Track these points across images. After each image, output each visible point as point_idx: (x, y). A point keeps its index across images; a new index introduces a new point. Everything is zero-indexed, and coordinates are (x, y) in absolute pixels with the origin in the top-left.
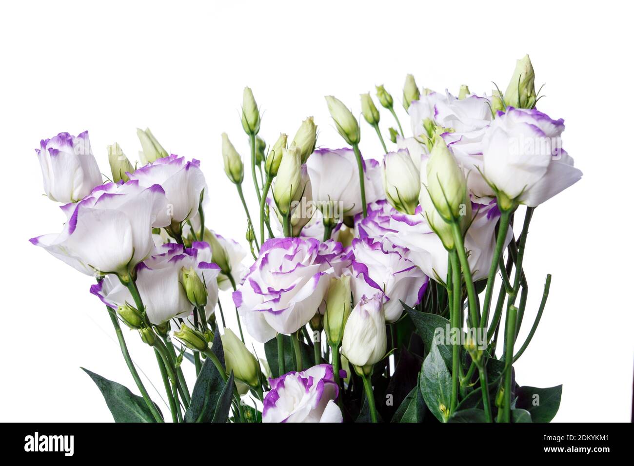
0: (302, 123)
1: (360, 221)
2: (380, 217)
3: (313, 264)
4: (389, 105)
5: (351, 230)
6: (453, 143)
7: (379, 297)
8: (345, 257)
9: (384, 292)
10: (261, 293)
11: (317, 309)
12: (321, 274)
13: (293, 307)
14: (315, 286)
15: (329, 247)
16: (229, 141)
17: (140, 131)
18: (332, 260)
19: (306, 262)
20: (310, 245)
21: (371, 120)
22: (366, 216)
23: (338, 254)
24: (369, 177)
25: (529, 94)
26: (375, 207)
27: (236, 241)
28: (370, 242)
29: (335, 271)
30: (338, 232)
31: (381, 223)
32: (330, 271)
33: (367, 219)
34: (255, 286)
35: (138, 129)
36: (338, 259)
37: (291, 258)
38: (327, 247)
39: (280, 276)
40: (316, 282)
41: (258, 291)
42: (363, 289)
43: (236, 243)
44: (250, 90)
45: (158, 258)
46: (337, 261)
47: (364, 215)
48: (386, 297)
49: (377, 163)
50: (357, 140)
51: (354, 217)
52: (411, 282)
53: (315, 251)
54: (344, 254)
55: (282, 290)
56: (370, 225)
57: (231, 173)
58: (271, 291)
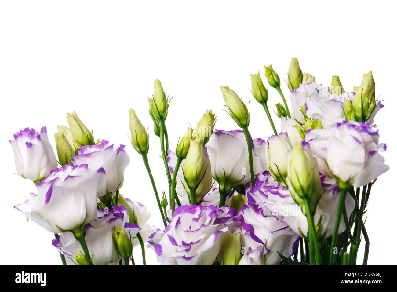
0: (203, 115)
1: (249, 190)
2: (264, 187)
3: (213, 224)
4: (277, 85)
5: (243, 196)
6: (311, 140)
7: (260, 248)
8: (237, 219)
9: (265, 246)
10: (176, 245)
11: (215, 258)
12: (219, 232)
13: (199, 255)
14: (215, 241)
15: (224, 211)
16: (136, 116)
17: (69, 115)
18: (227, 221)
19: (208, 223)
20: (210, 210)
21: (261, 99)
22: (254, 186)
23: (231, 217)
24: (257, 154)
25: (369, 102)
26: (262, 178)
27: (142, 204)
28: (256, 207)
29: (229, 230)
30: (232, 197)
31: (266, 191)
32: (225, 230)
33: (255, 188)
34: (172, 240)
35: (67, 113)
36: (231, 221)
37: (197, 220)
38: (223, 212)
39: (190, 233)
40: (216, 238)
41: (175, 244)
42: (250, 243)
43: (142, 206)
44: (159, 82)
45: (98, 220)
46: (230, 222)
47: (252, 184)
48: (267, 249)
49: (264, 141)
50: (246, 123)
51: (245, 185)
52: (287, 239)
53: (214, 215)
54: (236, 217)
55: (192, 243)
56: (257, 193)
57: (138, 145)
58: (184, 244)
